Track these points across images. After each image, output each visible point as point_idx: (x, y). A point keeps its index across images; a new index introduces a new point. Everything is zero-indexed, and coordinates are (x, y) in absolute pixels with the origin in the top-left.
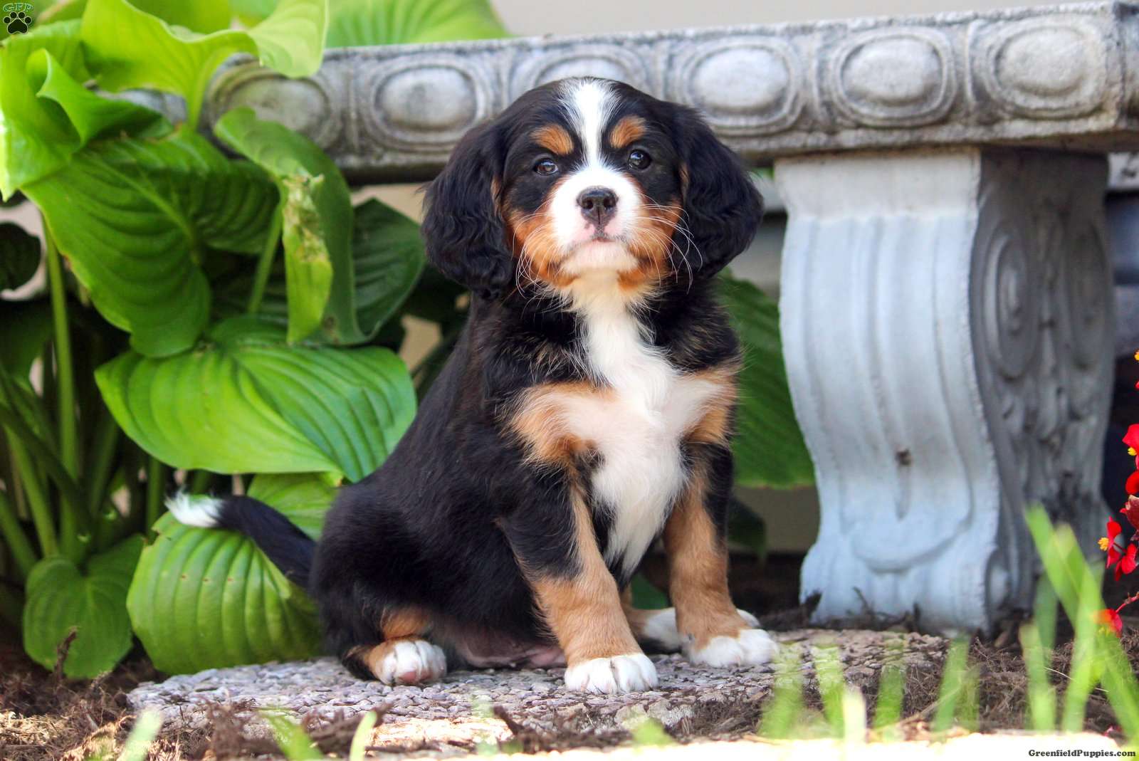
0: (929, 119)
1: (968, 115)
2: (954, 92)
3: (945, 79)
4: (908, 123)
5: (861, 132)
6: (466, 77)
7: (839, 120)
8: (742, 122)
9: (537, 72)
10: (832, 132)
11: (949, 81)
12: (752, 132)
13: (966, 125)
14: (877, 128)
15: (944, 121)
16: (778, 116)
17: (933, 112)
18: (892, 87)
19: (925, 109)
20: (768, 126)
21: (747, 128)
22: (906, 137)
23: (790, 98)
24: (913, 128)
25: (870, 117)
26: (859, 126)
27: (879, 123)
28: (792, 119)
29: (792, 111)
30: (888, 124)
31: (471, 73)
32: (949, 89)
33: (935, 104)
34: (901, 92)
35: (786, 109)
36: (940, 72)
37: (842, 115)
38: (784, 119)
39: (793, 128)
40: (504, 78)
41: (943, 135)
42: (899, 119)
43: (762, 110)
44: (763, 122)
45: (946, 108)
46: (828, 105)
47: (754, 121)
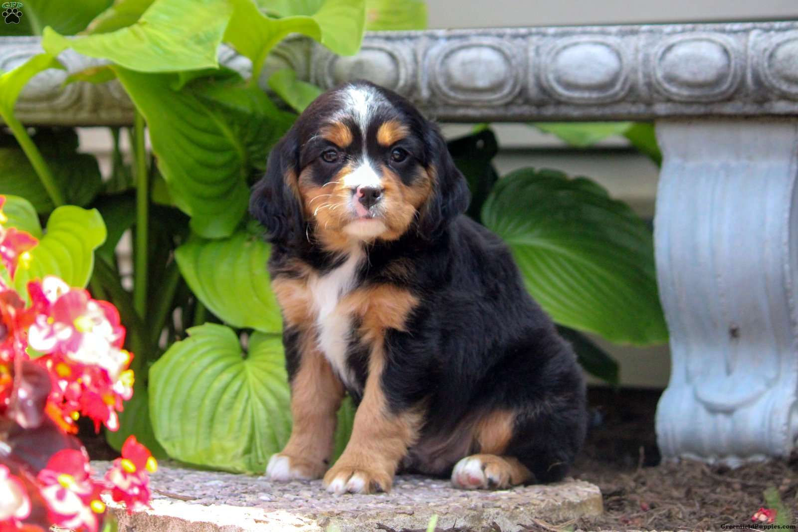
0: (720, 98)
1: (747, 96)
2: (738, 79)
3: (732, 70)
4: (704, 100)
5: (669, 105)
6: (392, 56)
7: (655, 95)
8: (586, 95)
9: (443, 54)
10: (649, 104)
11: (735, 71)
12: (592, 102)
13: (745, 103)
14: (681, 102)
15: (730, 99)
16: (611, 92)
17: (723, 93)
18: (695, 74)
19: (717, 91)
20: (605, 98)
21: (590, 99)
22: (702, 110)
23: (622, 79)
24: (706, 104)
25: (678, 95)
26: (669, 100)
27: (683, 99)
28: (622, 94)
29: (622, 89)
30: (690, 100)
31: (396, 53)
32: (735, 76)
33: (724, 87)
34: (701, 78)
35: (618, 87)
36: (729, 65)
37: (658, 92)
38: (616, 94)
39: (623, 100)
40: (420, 58)
41: (728, 109)
42: (699, 97)
43: (601, 87)
44: (602, 95)
45: (732, 90)
46: (649, 85)
47: (595, 95)
